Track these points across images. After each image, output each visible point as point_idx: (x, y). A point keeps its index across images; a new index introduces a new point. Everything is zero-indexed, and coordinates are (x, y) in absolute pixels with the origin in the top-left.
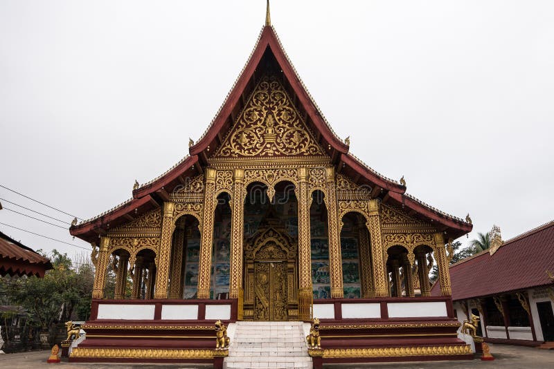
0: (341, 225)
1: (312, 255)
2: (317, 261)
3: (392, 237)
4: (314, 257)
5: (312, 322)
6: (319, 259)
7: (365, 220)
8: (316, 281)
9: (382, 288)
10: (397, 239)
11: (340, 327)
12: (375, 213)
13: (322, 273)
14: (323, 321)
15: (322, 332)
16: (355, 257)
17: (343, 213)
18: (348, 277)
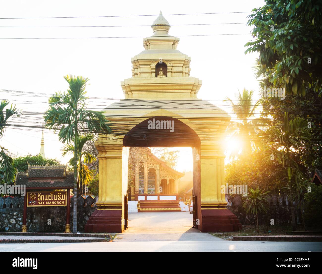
0: (148, 172)
1: (139, 177)
2: (141, 180)
3: (163, 176)
4: (140, 178)
5: (138, 201)
6: (142, 179)
7: (155, 171)
8: (141, 187)
9: (159, 191)
10: (164, 177)
11: (146, 202)
12: (158, 169)
13: (143, 184)
14: (141, 201)
15: (140, 204)
16: (154, 178)
17: (149, 168)
18: (152, 185)
